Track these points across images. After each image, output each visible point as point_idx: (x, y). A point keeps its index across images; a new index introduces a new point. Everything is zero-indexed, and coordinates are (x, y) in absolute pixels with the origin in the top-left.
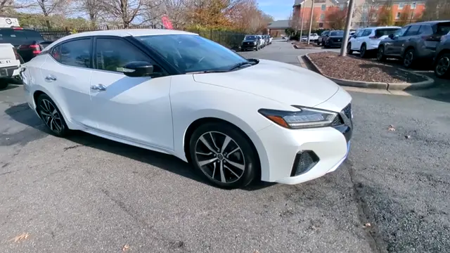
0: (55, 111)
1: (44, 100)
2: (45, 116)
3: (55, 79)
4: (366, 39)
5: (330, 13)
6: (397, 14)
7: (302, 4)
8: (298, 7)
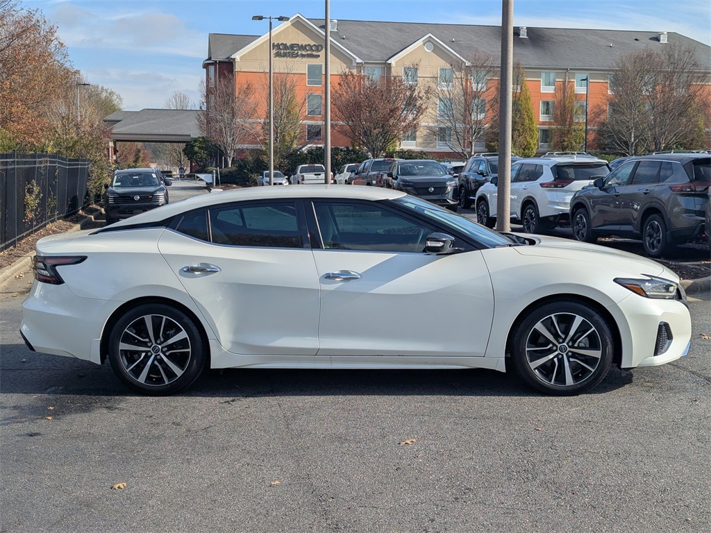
3: (215, 271)
4: (532, 188)
5: (346, 96)
6: (541, 108)
7: (237, 56)
8: (222, 69)
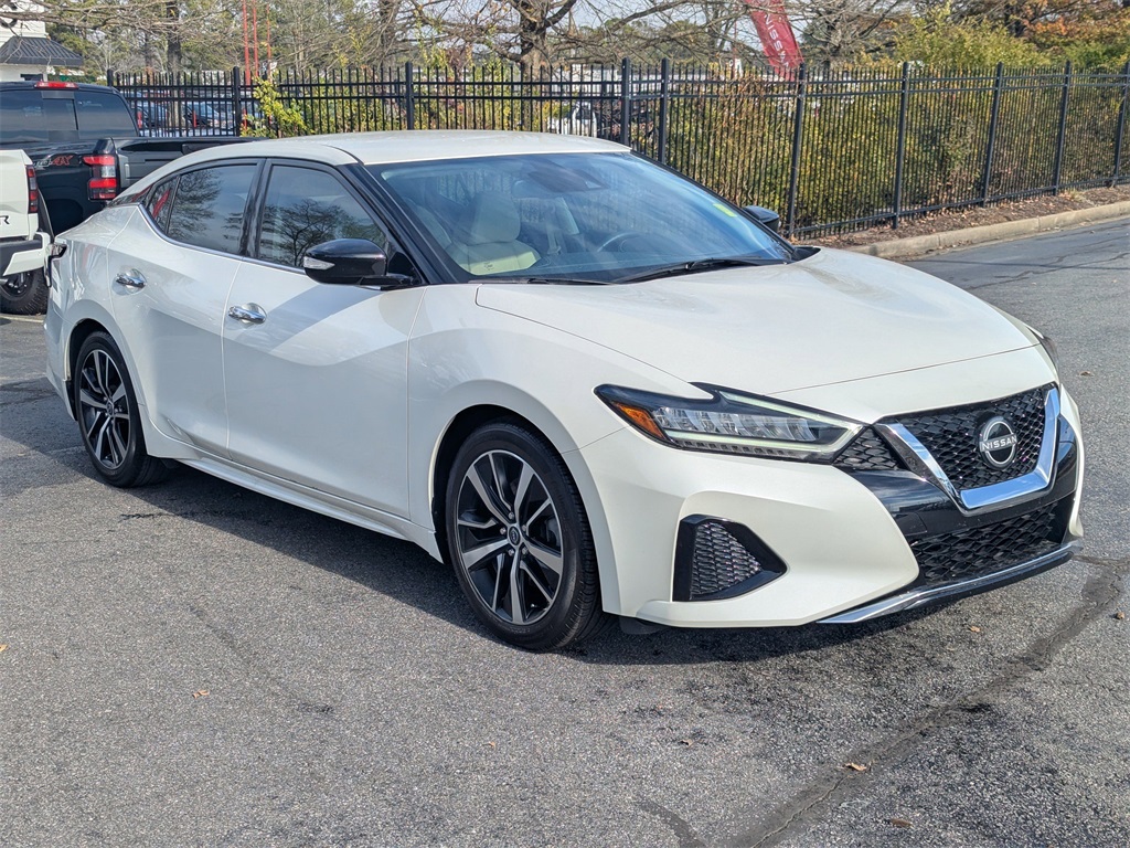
0: (121, 392)
1: (96, 353)
2: (87, 407)
3: (141, 285)
